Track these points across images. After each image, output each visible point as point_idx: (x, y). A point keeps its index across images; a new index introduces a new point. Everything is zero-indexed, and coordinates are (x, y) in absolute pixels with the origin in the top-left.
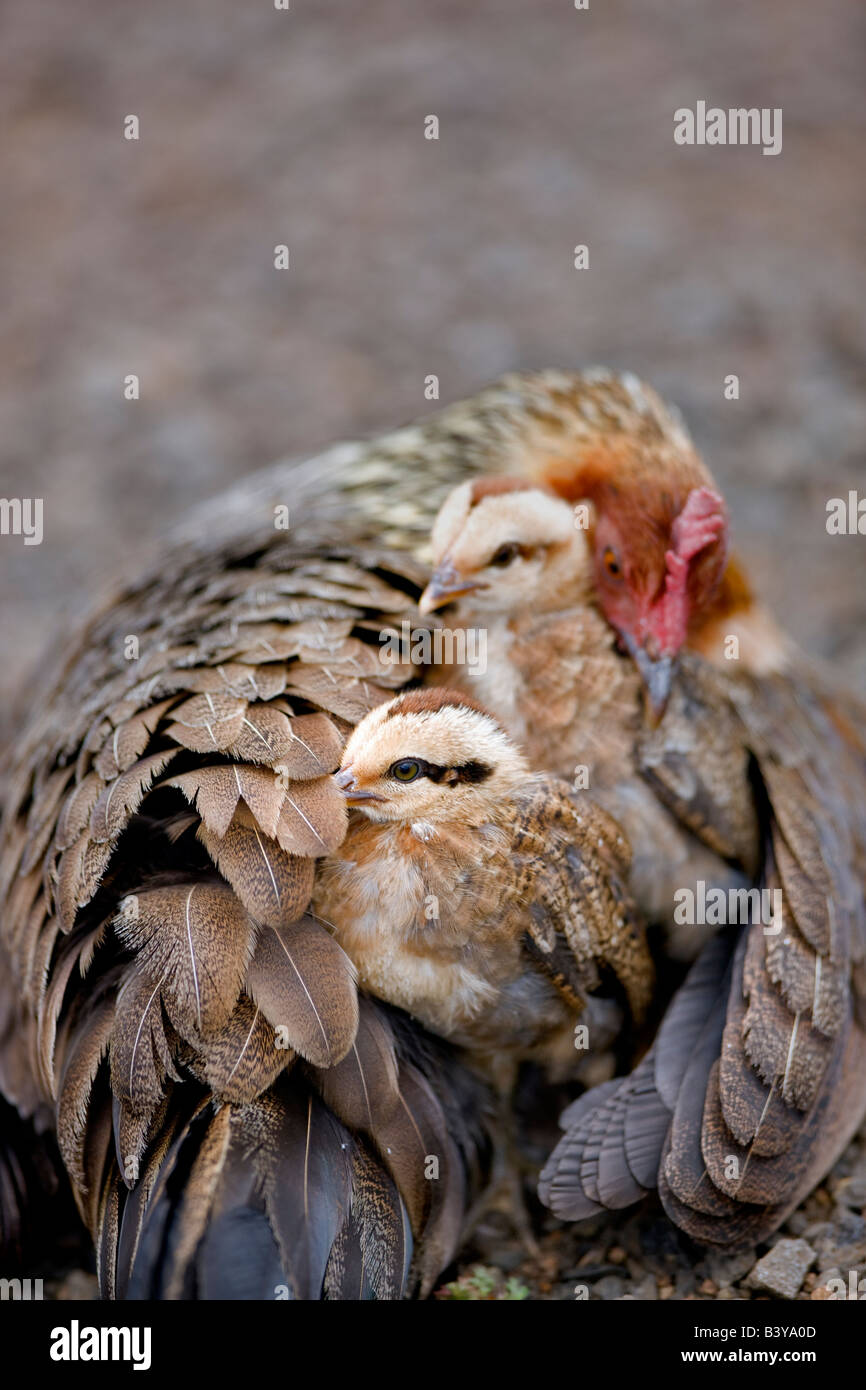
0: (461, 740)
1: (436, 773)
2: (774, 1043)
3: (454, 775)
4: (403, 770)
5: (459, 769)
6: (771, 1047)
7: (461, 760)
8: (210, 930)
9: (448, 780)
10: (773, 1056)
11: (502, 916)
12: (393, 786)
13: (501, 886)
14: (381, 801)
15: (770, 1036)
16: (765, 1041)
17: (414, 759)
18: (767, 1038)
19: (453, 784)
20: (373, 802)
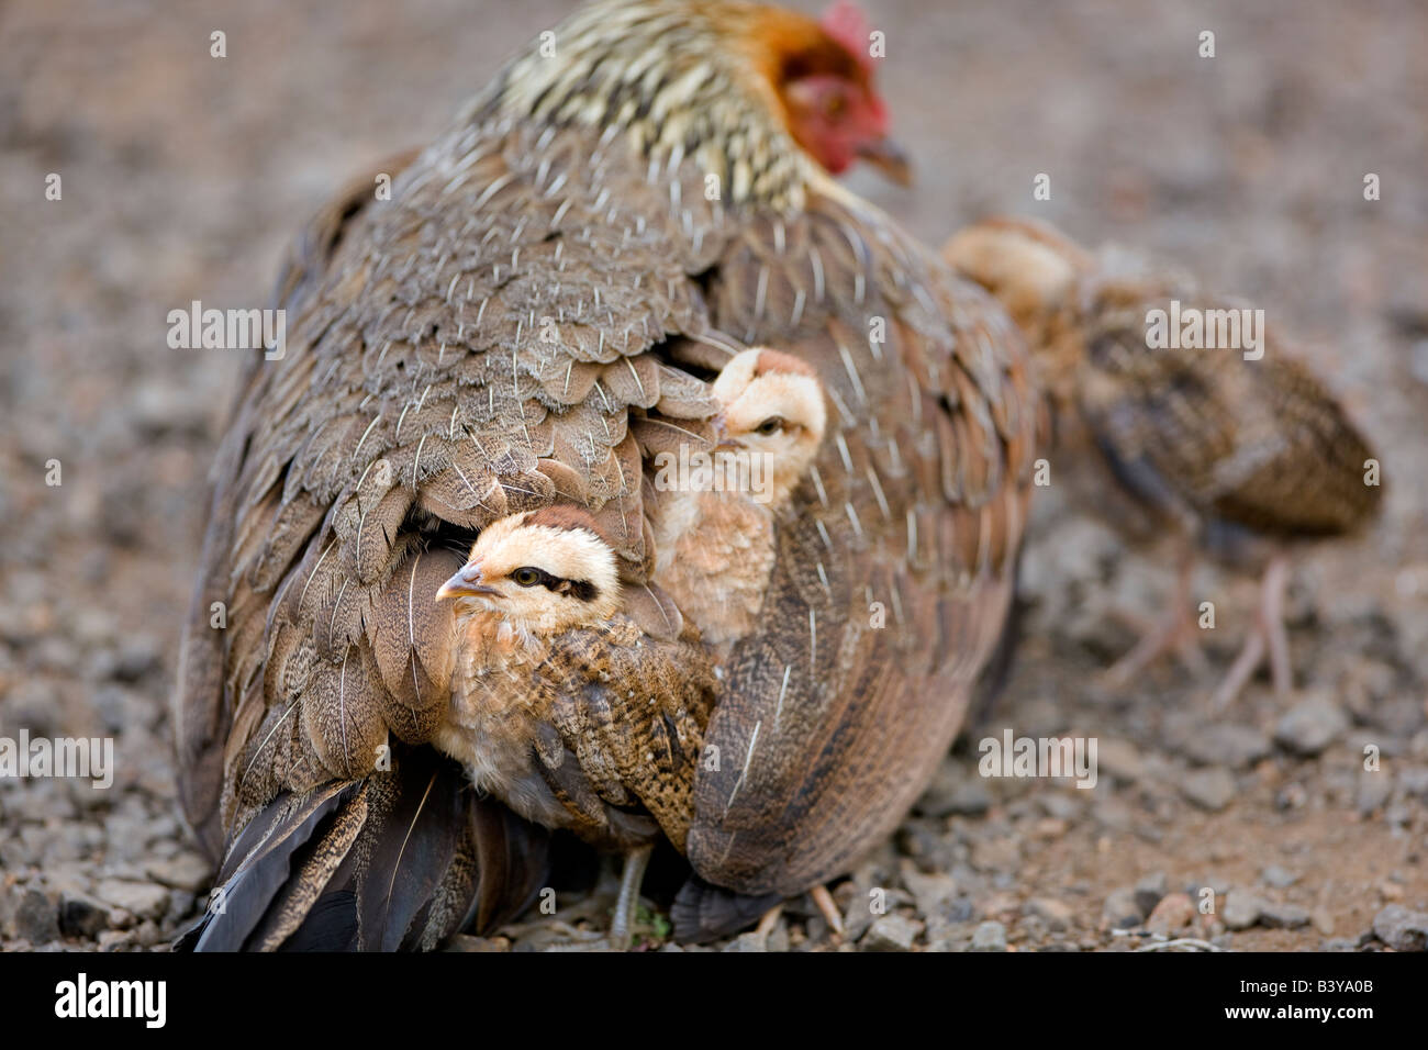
0: (585, 560)
1: (551, 583)
2: (736, 740)
3: (567, 586)
4: (523, 576)
5: (574, 583)
6: (732, 744)
7: (577, 578)
8: (361, 680)
9: (562, 590)
10: (733, 753)
11: (507, 717)
12: (510, 587)
13: (515, 692)
14: (500, 596)
15: (734, 733)
16: (728, 739)
17: (537, 569)
18: (730, 735)
19: (565, 594)
20: (493, 596)
